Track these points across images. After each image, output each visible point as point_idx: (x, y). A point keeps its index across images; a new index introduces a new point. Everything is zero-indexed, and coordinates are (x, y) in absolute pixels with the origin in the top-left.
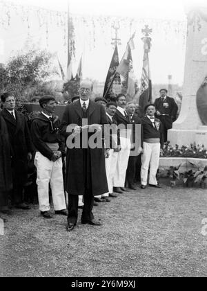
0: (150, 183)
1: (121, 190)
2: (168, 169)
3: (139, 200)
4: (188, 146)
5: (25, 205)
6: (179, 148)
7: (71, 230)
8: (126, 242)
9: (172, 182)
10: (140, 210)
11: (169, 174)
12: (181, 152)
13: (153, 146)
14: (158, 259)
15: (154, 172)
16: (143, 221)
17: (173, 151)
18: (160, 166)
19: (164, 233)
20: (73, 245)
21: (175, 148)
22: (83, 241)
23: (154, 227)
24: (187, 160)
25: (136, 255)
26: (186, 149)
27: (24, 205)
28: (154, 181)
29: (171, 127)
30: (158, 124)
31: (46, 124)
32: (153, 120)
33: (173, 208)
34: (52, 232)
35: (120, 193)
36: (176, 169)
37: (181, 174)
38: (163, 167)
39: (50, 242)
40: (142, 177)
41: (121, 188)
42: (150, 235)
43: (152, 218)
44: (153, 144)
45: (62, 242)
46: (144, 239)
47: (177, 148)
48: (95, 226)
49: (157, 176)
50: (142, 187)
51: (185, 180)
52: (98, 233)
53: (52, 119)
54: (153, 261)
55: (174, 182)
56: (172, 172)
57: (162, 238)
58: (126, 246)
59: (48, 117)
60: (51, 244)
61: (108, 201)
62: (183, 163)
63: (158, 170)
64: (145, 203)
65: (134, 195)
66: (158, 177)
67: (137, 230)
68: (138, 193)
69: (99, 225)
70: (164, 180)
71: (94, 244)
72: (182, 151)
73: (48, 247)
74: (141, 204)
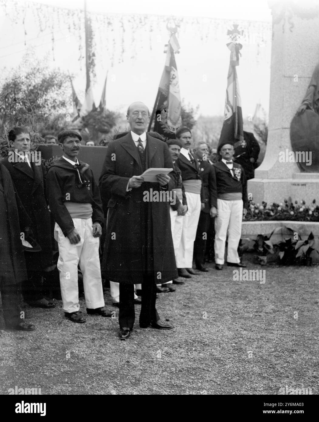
0: (229, 261)
1: (187, 273)
2: (255, 238)
3: (219, 288)
4: (281, 204)
5: (47, 302)
6: (269, 207)
7: (127, 337)
8: (217, 354)
9: (261, 258)
10: (225, 302)
11: (256, 245)
12: (272, 214)
13: (233, 205)
14: (274, 379)
15: (234, 244)
16: (234, 319)
17: (260, 212)
18: (243, 235)
19: (270, 336)
20: (135, 361)
21: (262, 207)
22: (149, 356)
23: (253, 329)
24: (282, 225)
25: (238, 374)
26: (279, 209)
27: (45, 301)
28: (234, 258)
29: (252, 177)
30: (238, 171)
31: (70, 174)
32: (230, 166)
33: (272, 297)
34: (96, 342)
35: (187, 277)
36: (266, 238)
37: (274, 246)
38: (247, 236)
39: (98, 359)
40: (217, 252)
41: (188, 270)
42: (250, 341)
43: (246, 315)
44: (232, 202)
45: (116, 358)
46: (243, 347)
47: (265, 207)
48: (162, 331)
49: (239, 250)
50: (217, 267)
51: (282, 255)
52: (170, 341)
53: (80, 167)
54: (265, 382)
55: (265, 258)
56: (260, 243)
57: (270, 345)
58: (218, 360)
59: (73, 163)
60: (101, 362)
61: (171, 290)
62: (278, 229)
63: (241, 240)
64: (228, 292)
65: (208, 279)
66: (241, 252)
67: (230, 334)
68: (214, 277)
69: (169, 328)
70: (249, 256)
71: (167, 359)
72: (272, 210)
73: (97, 367)
74: (223, 294)
